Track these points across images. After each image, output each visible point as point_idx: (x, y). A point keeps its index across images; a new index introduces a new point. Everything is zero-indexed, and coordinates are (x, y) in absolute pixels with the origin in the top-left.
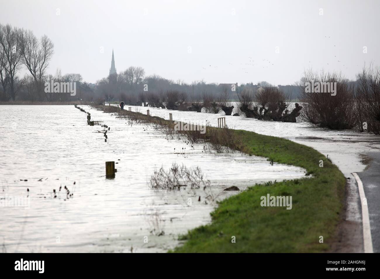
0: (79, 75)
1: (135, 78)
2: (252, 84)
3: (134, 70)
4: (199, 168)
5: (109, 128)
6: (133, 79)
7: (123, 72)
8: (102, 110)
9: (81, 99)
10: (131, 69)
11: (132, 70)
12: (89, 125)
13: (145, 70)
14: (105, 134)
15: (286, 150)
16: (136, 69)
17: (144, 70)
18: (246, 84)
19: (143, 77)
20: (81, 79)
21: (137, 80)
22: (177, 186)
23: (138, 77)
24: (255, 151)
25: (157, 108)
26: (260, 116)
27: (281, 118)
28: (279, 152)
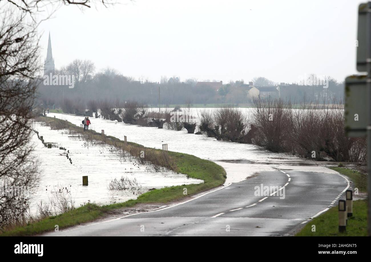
1: (82, 75)
3: (80, 64)
4: (135, 179)
5: (68, 151)
6: (78, 77)
10: (76, 63)
11: (78, 64)
12: (46, 147)
16: (83, 63)
17: (94, 65)
19: (93, 74)
21: (85, 78)
22: (124, 189)
23: (85, 74)
24: (182, 171)
25: (112, 120)
26: (219, 137)
27: (237, 139)
28: (198, 171)
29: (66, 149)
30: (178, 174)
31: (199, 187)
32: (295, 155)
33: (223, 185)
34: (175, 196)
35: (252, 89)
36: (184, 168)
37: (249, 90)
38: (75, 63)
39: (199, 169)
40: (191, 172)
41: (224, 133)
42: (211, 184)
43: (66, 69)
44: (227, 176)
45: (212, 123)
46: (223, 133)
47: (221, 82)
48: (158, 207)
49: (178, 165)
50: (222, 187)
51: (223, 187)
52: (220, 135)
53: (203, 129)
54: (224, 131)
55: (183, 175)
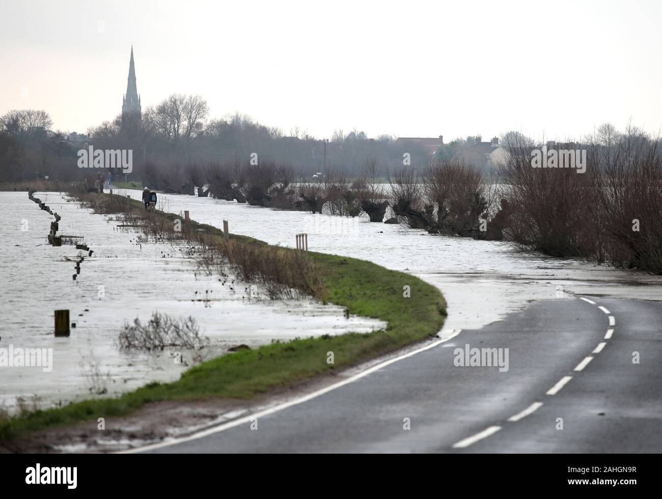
0: (43, 114)
1: (185, 123)
2: (479, 139)
3: (181, 103)
4: (192, 318)
5: (91, 252)
6: (178, 126)
7: (155, 109)
8: (91, 207)
9: (47, 177)
10: (175, 101)
11: (178, 103)
12: (51, 244)
13: (208, 105)
14: (78, 264)
15: (390, 295)
16: (187, 100)
18: (466, 139)
19: (207, 120)
20: (49, 123)
21: (191, 128)
22: (159, 345)
23: (191, 121)
24: (336, 297)
25: (228, 200)
26: (434, 226)
27: (471, 230)
28: (375, 299)
29: (88, 248)
30: (325, 304)
31: (366, 343)
32: (603, 262)
33: (438, 337)
34: (286, 374)
35: (497, 150)
36: (340, 291)
37: (491, 152)
38: (173, 100)
39: (378, 293)
40: (357, 300)
41: (444, 218)
42: (403, 333)
43: (156, 111)
44: (448, 310)
45: (419, 198)
46: (441, 219)
47: (441, 137)
48: (213, 417)
49: (329, 283)
50: (435, 343)
51: (436, 341)
52: (436, 223)
53: (400, 212)
54: (443, 214)
55: (335, 308)
